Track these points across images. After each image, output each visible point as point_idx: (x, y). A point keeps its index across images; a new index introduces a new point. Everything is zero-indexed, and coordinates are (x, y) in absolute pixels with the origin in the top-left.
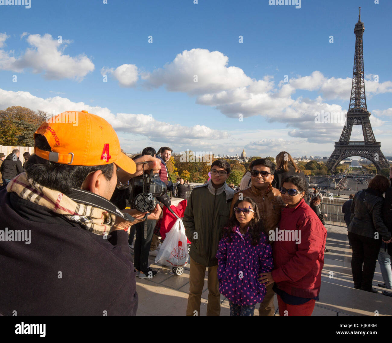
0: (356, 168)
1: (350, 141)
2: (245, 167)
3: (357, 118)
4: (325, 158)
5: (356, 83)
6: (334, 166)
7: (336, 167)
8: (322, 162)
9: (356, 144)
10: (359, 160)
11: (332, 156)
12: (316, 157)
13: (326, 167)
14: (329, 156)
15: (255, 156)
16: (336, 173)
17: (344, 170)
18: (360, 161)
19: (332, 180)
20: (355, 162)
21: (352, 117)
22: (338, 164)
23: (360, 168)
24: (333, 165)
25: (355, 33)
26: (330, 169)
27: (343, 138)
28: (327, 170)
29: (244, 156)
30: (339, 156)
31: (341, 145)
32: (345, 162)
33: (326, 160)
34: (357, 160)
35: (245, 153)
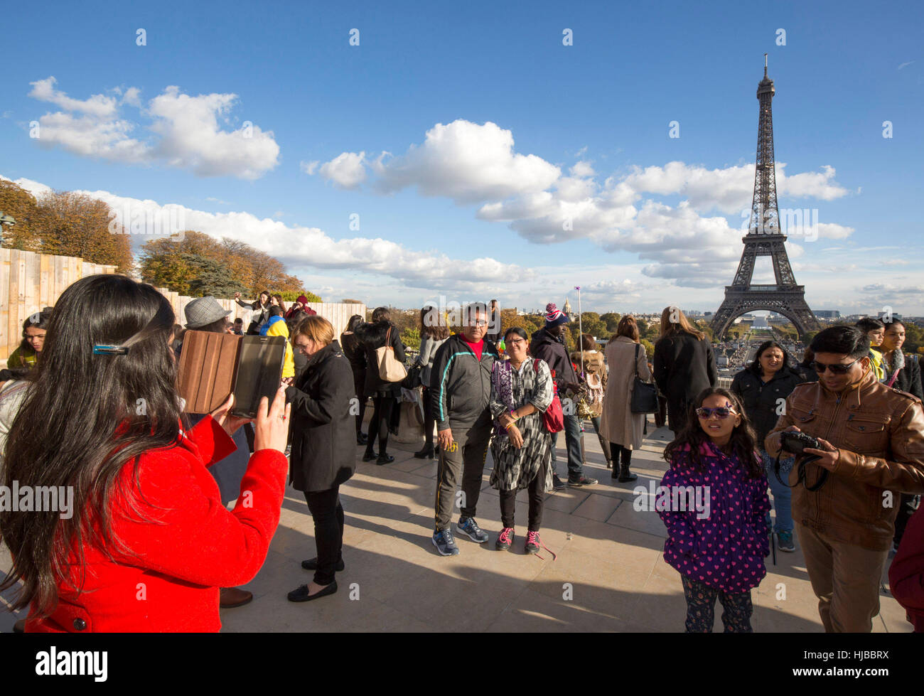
0: (762, 330)
1: (752, 283)
2: (570, 329)
3: (763, 245)
4: (707, 314)
5: (760, 184)
6: (724, 328)
7: (727, 328)
8: (703, 321)
9: (762, 289)
10: (767, 317)
11: (721, 310)
12: (692, 312)
13: (710, 329)
14: (715, 310)
15: (587, 311)
16: (727, 340)
17: (741, 334)
18: (769, 319)
19: (721, 351)
20: (760, 321)
21: (754, 244)
22: (732, 324)
23: (768, 331)
24: (722, 325)
25: (758, 98)
26: (718, 333)
27: (740, 279)
28: (712, 334)
29: (568, 311)
30: (732, 310)
31: (736, 290)
32: (743, 321)
33: (710, 318)
34: (763, 318)
35: (569, 306)
